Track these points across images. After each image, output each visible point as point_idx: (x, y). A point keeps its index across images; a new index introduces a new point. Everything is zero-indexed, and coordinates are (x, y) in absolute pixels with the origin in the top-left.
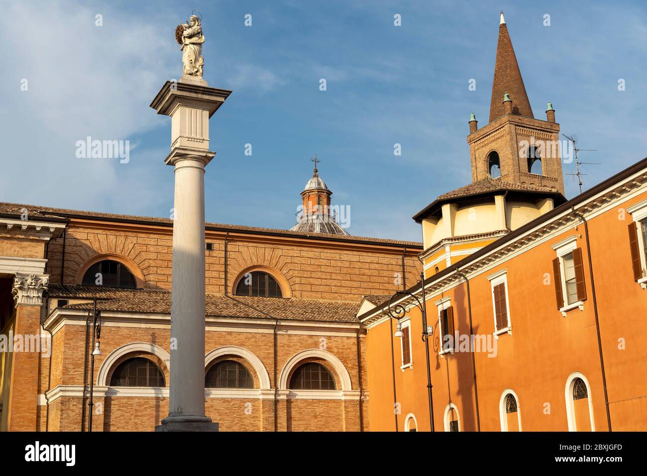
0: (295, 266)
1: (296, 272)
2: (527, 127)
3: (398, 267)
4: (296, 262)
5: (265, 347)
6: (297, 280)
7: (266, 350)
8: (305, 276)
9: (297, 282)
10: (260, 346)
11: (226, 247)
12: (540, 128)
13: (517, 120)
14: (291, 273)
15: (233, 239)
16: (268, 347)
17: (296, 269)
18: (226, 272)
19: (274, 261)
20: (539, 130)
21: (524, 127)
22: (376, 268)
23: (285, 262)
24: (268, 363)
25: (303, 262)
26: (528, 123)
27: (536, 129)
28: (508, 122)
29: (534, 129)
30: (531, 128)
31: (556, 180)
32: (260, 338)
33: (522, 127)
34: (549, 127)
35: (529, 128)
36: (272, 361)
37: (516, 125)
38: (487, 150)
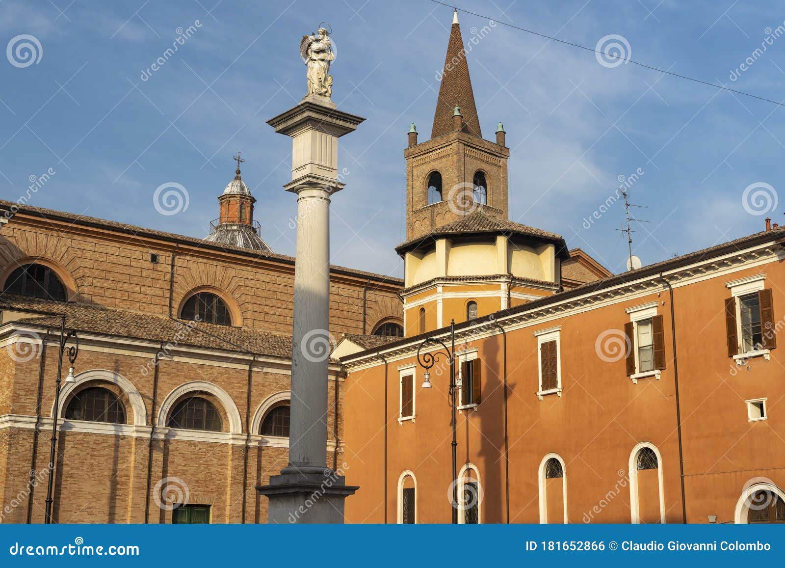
0: (248, 290)
1: (249, 297)
2: (476, 149)
3: (359, 301)
4: (250, 285)
5: (239, 385)
6: (250, 307)
7: (239, 389)
8: (259, 303)
9: (249, 309)
10: (233, 383)
11: (173, 261)
12: (489, 151)
13: (466, 139)
14: (244, 297)
15: (183, 252)
16: (242, 385)
17: (250, 293)
18: (171, 290)
19: (225, 282)
20: (488, 153)
21: (473, 148)
22: (336, 300)
23: (237, 285)
24: (241, 404)
25: (258, 286)
26: (477, 144)
27: (485, 152)
28: (457, 140)
29: (483, 151)
30: (480, 150)
31: (501, 212)
32: (234, 374)
33: (471, 147)
34: (499, 151)
35: (478, 149)
36: (244, 401)
37: (465, 144)
38: (427, 169)
